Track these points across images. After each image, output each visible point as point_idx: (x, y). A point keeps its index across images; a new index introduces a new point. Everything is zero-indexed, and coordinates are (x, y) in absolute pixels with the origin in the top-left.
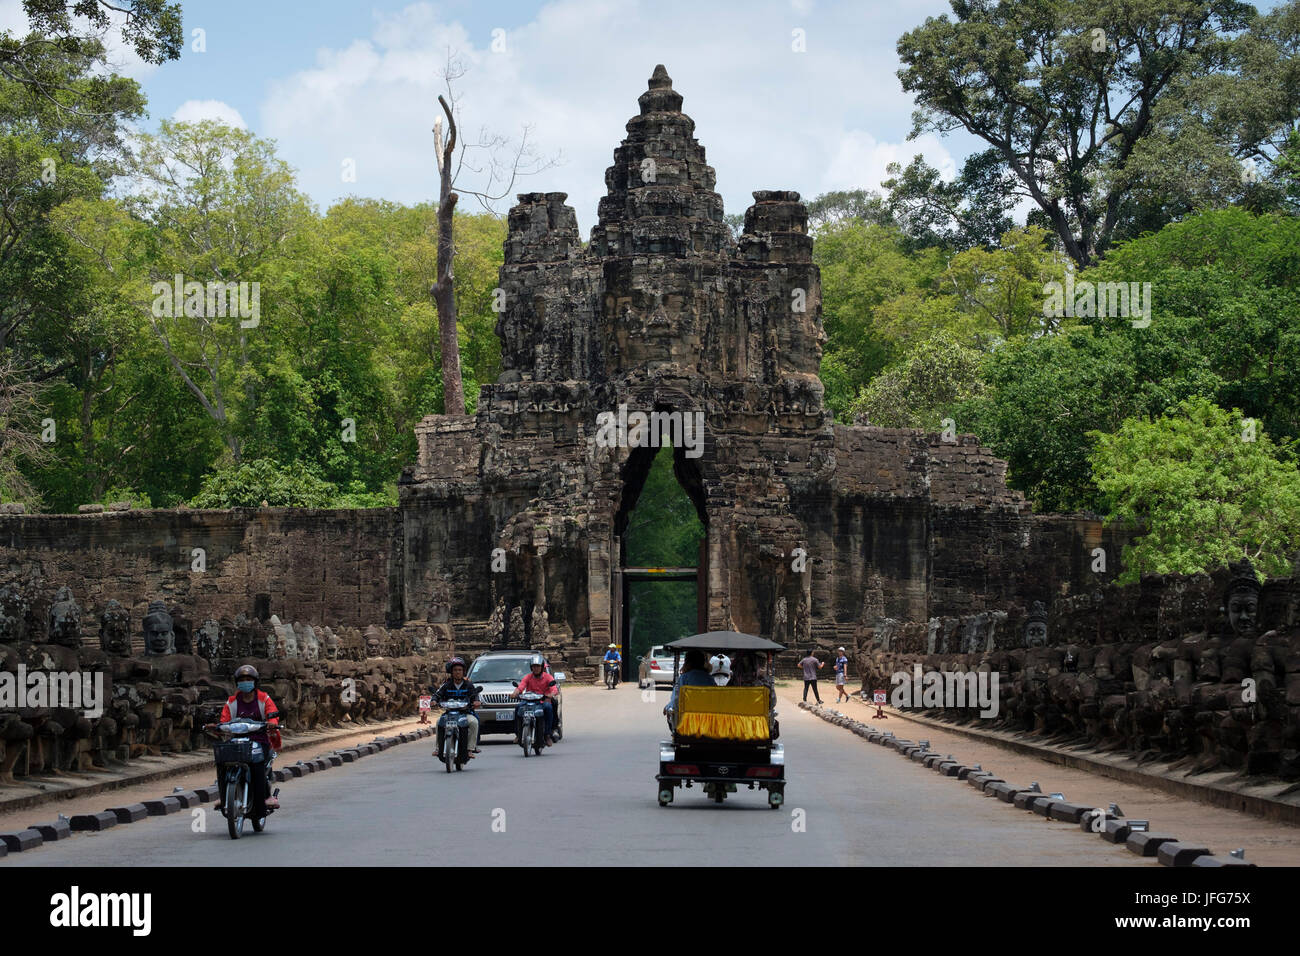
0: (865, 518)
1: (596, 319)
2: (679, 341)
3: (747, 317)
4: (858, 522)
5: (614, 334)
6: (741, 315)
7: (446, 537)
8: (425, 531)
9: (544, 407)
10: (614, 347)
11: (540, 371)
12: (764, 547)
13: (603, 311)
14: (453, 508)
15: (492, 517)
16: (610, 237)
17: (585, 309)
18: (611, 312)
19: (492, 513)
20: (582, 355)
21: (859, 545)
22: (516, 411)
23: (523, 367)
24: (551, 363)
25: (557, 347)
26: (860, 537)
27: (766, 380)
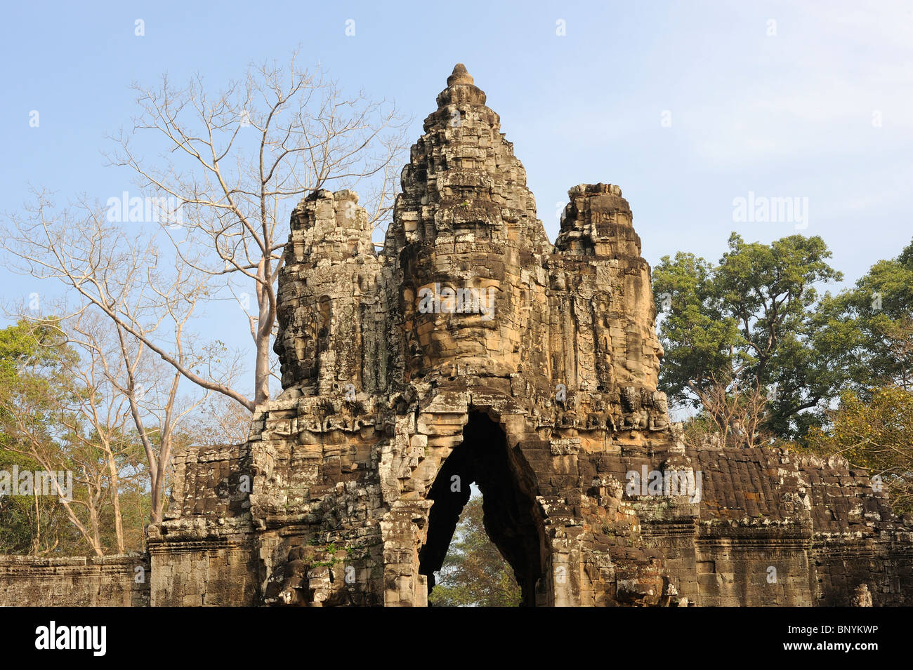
0: (734, 552)
1: (392, 318)
2: (495, 334)
3: (574, 316)
4: (725, 558)
5: (415, 331)
6: (567, 313)
7: (204, 588)
8: (177, 581)
9: (329, 425)
10: (413, 346)
11: (325, 384)
12: (624, 582)
13: (400, 307)
14: (214, 550)
15: (263, 561)
16: (407, 226)
17: (379, 309)
18: (410, 307)
19: (262, 557)
20: (376, 364)
21: (730, 586)
22: (295, 430)
23: (305, 381)
24: (338, 372)
25: (344, 353)
26: (730, 576)
27: (600, 388)
